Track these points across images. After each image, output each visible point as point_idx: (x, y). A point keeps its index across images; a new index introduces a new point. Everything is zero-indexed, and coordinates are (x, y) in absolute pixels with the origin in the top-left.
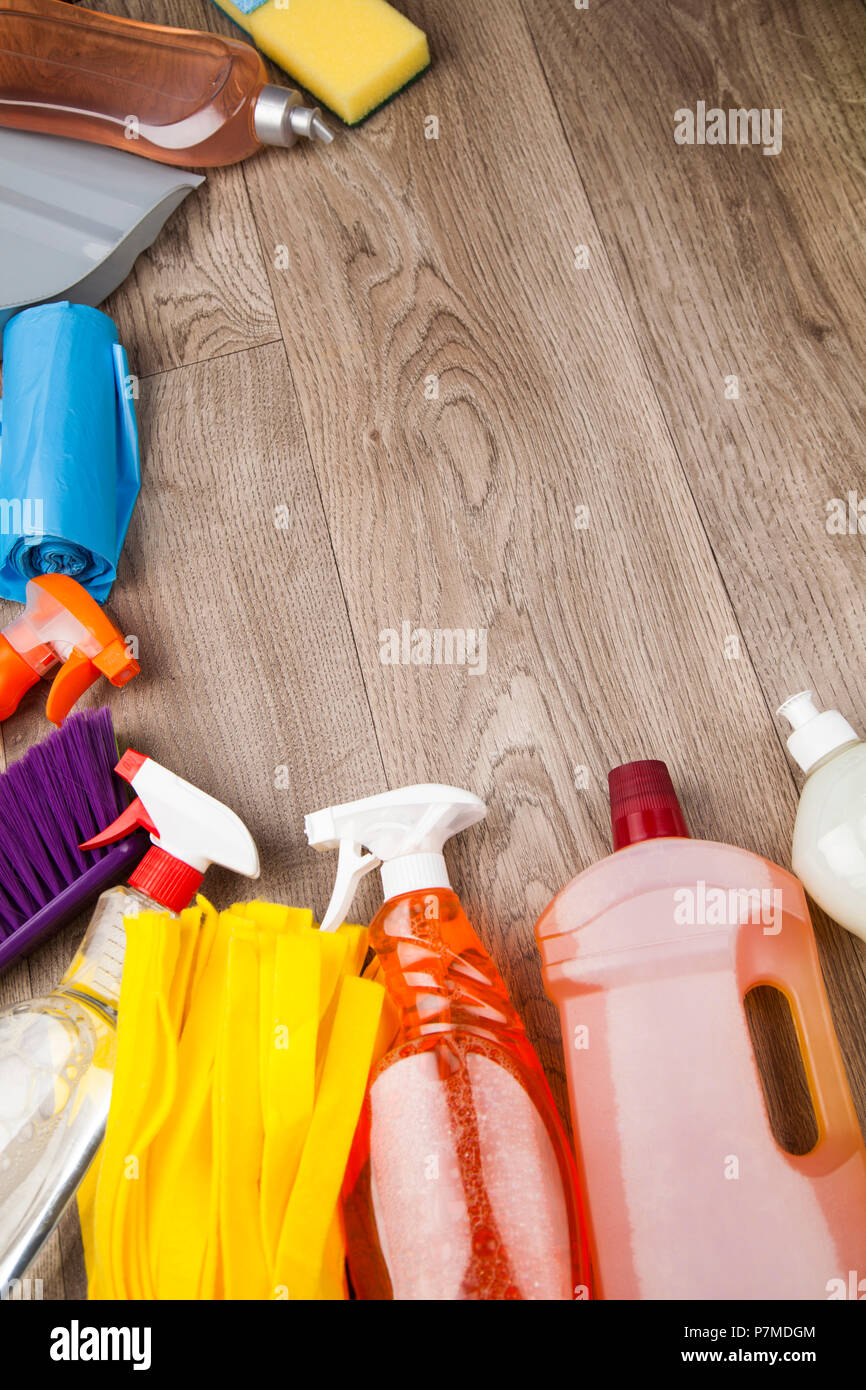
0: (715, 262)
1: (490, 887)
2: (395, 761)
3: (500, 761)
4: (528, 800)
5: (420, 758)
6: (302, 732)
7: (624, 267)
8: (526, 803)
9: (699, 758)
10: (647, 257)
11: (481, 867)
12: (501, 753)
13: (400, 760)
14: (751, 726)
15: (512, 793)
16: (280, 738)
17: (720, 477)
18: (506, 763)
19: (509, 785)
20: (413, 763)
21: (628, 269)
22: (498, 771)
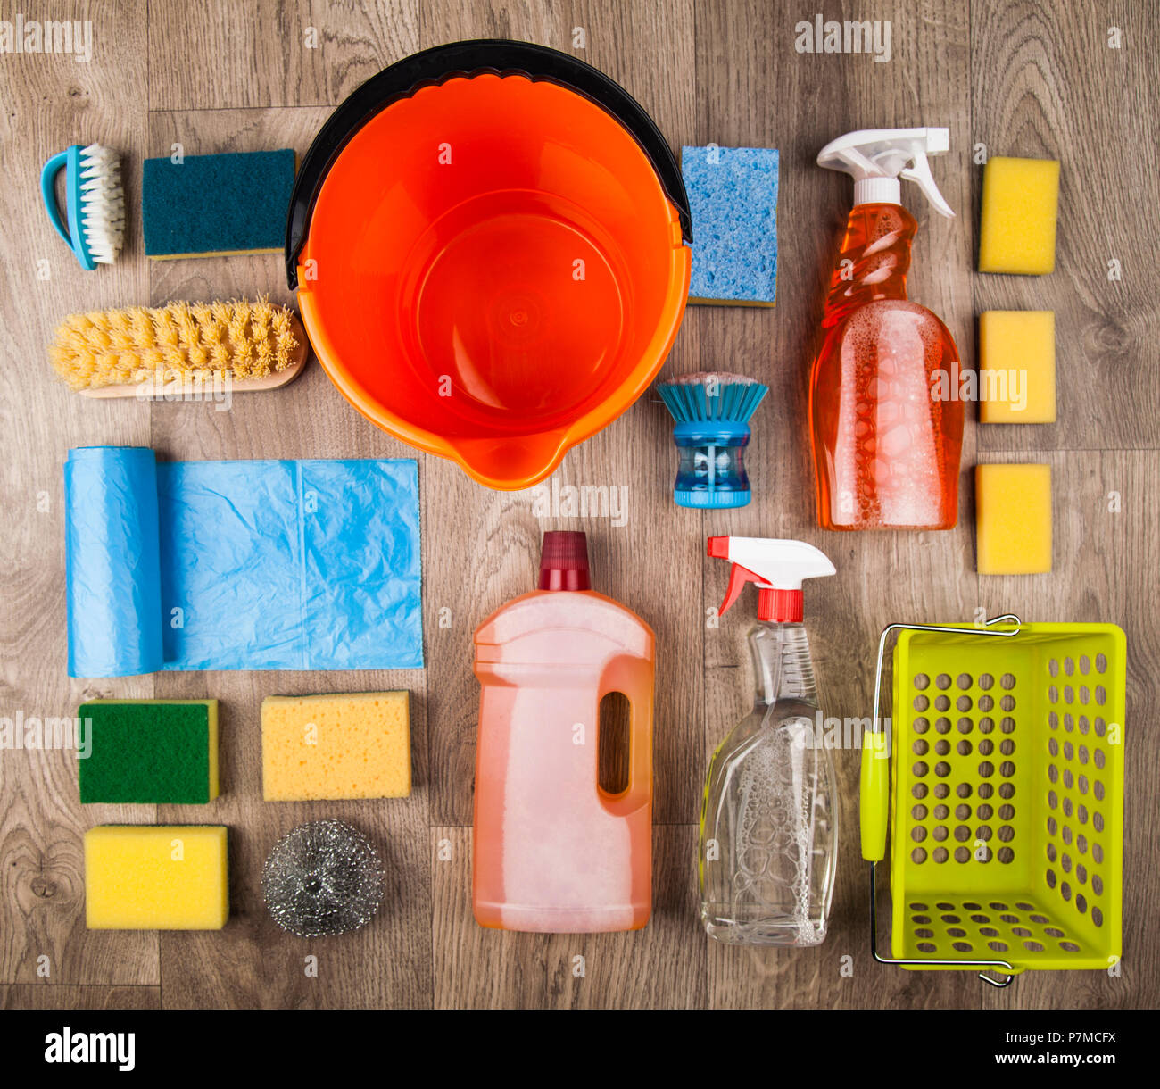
0: (777, 140)
1: (480, 597)
2: (435, 488)
3: (508, 509)
4: (521, 542)
5: (453, 490)
6: (372, 447)
7: (705, 122)
8: (518, 544)
9: (645, 543)
10: (726, 118)
11: (477, 581)
12: (511, 502)
13: (438, 488)
14: (687, 529)
15: (511, 534)
16: (355, 448)
17: (725, 330)
18: (512, 510)
19: (510, 527)
20: (447, 493)
21: (709, 125)
22: (505, 515)
